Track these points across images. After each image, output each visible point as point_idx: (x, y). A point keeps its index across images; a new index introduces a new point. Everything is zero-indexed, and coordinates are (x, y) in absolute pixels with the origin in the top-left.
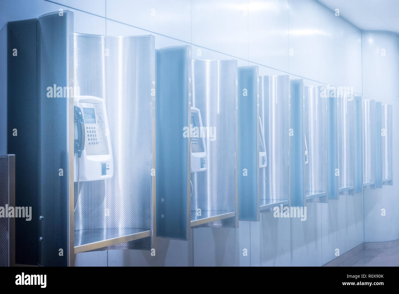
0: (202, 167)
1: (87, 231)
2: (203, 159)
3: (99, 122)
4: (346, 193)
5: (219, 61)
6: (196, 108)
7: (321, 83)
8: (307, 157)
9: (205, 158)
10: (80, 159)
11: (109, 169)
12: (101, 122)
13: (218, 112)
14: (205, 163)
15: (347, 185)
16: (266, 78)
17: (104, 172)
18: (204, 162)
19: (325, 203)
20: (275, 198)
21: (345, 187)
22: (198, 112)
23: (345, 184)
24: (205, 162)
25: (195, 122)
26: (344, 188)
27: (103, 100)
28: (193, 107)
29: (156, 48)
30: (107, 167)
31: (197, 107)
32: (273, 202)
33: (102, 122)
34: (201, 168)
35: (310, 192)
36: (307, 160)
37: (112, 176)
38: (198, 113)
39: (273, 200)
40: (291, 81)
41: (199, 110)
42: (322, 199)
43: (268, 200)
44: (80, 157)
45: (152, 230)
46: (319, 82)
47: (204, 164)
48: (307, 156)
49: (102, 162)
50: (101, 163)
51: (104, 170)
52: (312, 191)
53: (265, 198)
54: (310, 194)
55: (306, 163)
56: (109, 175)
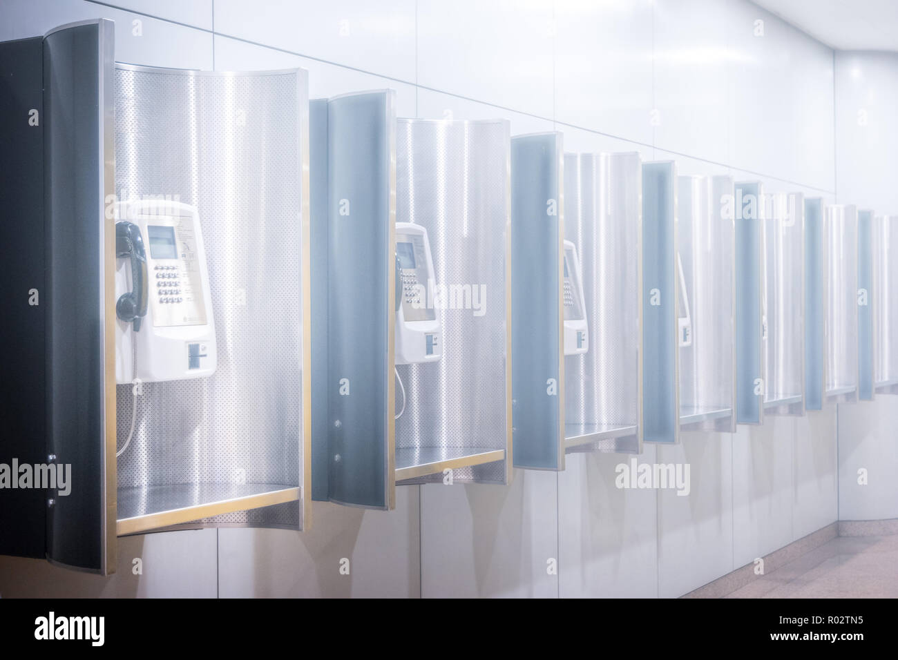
0: (429, 351)
1: (159, 487)
2: (432, 336)
3: (184, 256)
4: (783, 410)
5: (466, 122)
6: (418, 226)
7: (734, 168)
8: (690, 333)
9: (435, 333)
10: (138, 334)
11: (205, 356)
12: (190, 257)
13: (465, 233)
14: (436, 344)
15: (785, 394)
16: (588, 159)
17: (194, 361)
18: (434, 342)
19: (729, 432)
20: (604, 420)
21: (781, 397)
22: (423, 232)
23: (781, 391)
24: (437, 341)
25: (415, 255)
26: (778, 399)
27: (193, 209)
28: (411, 223)
29: (311, 98)
30: (201, 353)
31: (419, 221)
32: (600, 429)
33: (192, 255)
34: (427, 354)
35: (695, 409)
36: (689, 337)
37: (212, 374)
38: (421, 236)
39: (600, 424)
40: (643, 165)
41: (423, 228)
42: (722, 424)
43: (589, 425)
44: (138, 331)
45: (303, 487)
46: (729, 167)
47: (434, 346)
48: (689, 329)
49: (189, 342)
50: (187, 345)
51: (194, 358)
52: (698, 407)
53: (582, 419)
54: (695, 412)
55: (686, 344)
56: (207, 367)
